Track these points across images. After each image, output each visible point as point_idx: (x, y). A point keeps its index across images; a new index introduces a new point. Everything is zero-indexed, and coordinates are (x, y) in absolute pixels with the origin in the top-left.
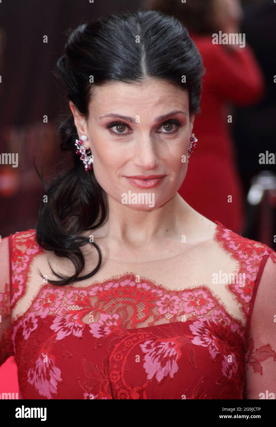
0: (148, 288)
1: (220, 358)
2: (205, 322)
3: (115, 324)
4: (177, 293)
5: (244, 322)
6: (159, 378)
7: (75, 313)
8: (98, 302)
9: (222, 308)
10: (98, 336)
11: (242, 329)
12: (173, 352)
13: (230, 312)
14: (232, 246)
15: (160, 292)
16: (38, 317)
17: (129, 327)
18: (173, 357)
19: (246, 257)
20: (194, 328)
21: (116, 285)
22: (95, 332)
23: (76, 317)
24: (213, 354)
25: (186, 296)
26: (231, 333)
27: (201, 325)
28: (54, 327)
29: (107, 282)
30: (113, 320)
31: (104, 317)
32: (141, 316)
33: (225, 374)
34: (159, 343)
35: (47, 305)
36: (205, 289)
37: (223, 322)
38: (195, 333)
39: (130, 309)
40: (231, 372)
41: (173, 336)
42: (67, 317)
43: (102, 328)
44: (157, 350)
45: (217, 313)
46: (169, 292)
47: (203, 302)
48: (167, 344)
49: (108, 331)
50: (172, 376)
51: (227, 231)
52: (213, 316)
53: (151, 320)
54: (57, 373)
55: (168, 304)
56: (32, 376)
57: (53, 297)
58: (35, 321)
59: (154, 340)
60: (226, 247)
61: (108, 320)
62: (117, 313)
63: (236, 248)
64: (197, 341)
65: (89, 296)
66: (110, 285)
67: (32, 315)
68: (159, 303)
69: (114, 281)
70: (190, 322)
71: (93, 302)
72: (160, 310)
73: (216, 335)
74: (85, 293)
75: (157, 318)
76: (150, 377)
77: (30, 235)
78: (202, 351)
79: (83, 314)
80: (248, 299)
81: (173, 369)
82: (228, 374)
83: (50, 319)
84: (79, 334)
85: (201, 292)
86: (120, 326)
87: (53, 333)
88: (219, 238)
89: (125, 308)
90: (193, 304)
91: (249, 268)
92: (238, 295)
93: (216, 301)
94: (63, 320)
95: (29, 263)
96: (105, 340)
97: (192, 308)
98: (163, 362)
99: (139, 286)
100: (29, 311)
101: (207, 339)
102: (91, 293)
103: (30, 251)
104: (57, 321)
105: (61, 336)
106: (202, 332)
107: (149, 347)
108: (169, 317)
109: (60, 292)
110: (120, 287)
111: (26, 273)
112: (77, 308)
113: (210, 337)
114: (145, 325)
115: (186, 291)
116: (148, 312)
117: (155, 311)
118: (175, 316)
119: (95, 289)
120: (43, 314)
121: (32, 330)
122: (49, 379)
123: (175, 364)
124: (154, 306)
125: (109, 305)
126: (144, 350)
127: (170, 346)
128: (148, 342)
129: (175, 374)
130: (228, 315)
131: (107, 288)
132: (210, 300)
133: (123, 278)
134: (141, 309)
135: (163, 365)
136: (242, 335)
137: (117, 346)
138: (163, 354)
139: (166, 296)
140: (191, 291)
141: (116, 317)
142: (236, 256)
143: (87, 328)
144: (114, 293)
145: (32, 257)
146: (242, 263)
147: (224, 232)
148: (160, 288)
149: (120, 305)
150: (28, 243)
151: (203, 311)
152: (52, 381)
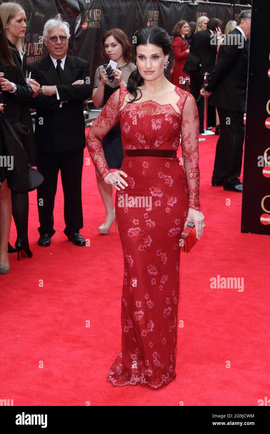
0: (155, 104)
1: (173, 124)
2: (169, 114)
3: (145, 114)
4: (163, 106)
5: (180, 114)
6: (156, 129)
7: (135, 110)
8: (142, 108)
9: (174, 110)
10: (141, 117)
11: (180, 116)
12: (160, 122)
13: (176, 111)
14: (179, 92)
16: (126, 111)
17: (149, 115)
19: (182, 95)
20: (166, 116)
21: (147, 103)
23: (135, 112)
24: (171, 123)
25: (165, 106)
26: (177, 117)
27: (168, 115)
28: (130, 114)
29: (144, 102)
30: (145, 113)
31: (143, 112)
32: (152, 112)
33: (174, 128)
35: (128, 108)
37: (174, 114)
39: (150, 110)
40: (176, 128)
41: (160, 118)
42: (133, 112)
44: (156, 122)
45: (173, 111)
46: (160, 105)
47: (169, 108)
48: (158, 120)
49: (143, 116)
50: (159, 129)
51: (178, 88)
52: (171, 112)
53: (155, 113)
54: (129, 127)
55: (160, 109)
56: (123, 127)
57: (130, 106)
59: (155, 119)
60: (177, 93)
61: (144, 113)
62: (146, 111)
64: (166, 119)
67: (124, 110)
68: (157, 108)
69: (146, 102)
70: (165, 114)
71: (140, 107)
72: (158, 110)
73: (172, 117)
74: (138, 105)
75: (156, 113)
76: (153, 129)
78: (168, 122)
79: (137, 111)
80: (182, 107)
82: (175, 128)
83: (129, 112)
84: (136, 116)
85: (169, 106)
86: (146, 115)
87: (129, 116)
88: (175, 90)
89: (148, 110)
90: (167, 109)
91: (183, 99)
92: (179, 106)
93: (173, 108)
94: (132, 112)
95: (124, 96)
96: (142, 118)
98: (157, 125)
99: (153, 104)
101: (169, 119)
102: (140, 105)
103: (125, 93)
105: (131, 117)
106: (168, 117)
107: (154, 121)
108: (160, 112)
109: (132, 104)
110: (148, 104)
111: (124, 99)
112: (136, 109)
114: (153, 115)
115: (165, 105)
116: (154, 111)
117: (156, 111)
118: (161, 112)
121: (124, 114)
122: (127, 128)
123: (160, 125)
124: (156, 109)
125: (144, 109)
126: (152, 121)
128: (153, 119)
129: (160, 128)
130: (176, 112)
131: (144, 104)
132: (171, 108)
133: (149, 101)
134: (153, 110)
136: (180, 117)
137: (145, 120)
139: (160, 106)
140: (166, 105)
141: (146, 112)
142: (179, 95)
143: (138, 115)
144: (146, 105)
146: (181, 97)
148: (158, 104)
151: (169, 111)
152: (128, 129)
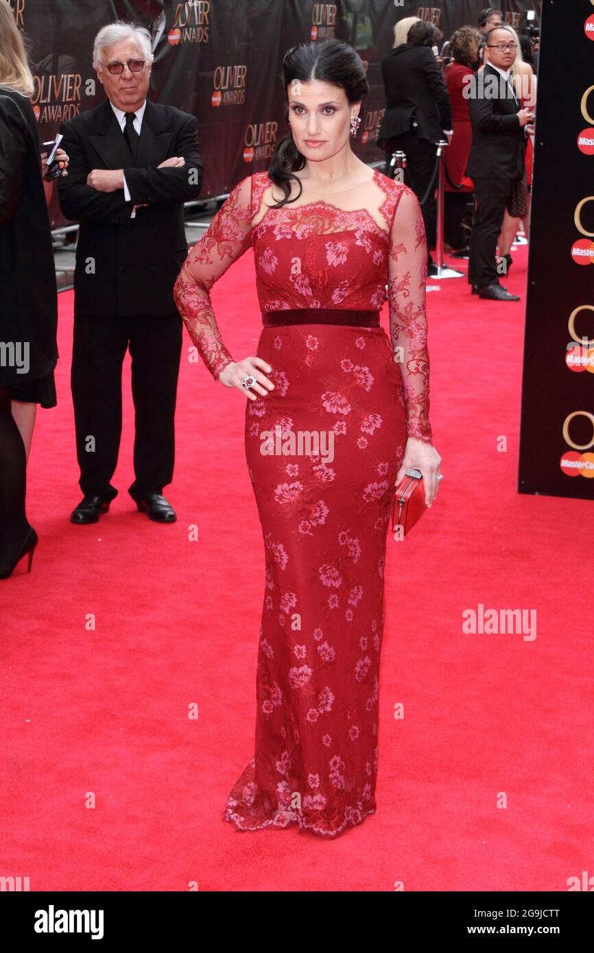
0: (331, 209)
1: (372, 253)
2: (364, 231)
3: (311, 231)
4: (348, 213)
5: (388, 230)
6: (335, 265)
7: (288, 224)
8: (302, 217)
9: (375, 223)
10: (300, 238)
11: (386, 235)
12: (344, 249)
13: (379, 226)
14: (383, 184)
15: (338, 212)
16: (266, 226)
17: (319, 233)
18: (344, 252)
19: (390, 191)
20: (357, 235)
21: (313, 208)
22: (299, 236)
23: (288, 227)
24: (368, 251)
25: (354, 214)
26: (380, 237)
27: (362, 233)
28: (275, 232)
29: (308, 206)
30: (310, 229)
31: (305, 227)
32: (326, 226)
33: (375, 262)
34: (336, 244)
35: (271, 219)
36: (365, 210)
38: (357, 238)
39: (320, 223)
40: (378, 261)
41: (344, 239)
42: (283, 227)
43: (303, 233)
44: (335, 248)
45: (371, 225)
46: (344, 212)
47: (364, 219)
48: (341, 244)
49: (306, 235)
50: (343, 263)
51: (380, 175)
52: (369, 227)
53: (332, 229)
54: (275, 260)
55: (343, 220)
56: (261, 261)
57: (275, 214)
58: (264, 228)
59: (333, 241)
60: (379, 185)
61: (307, 228)
62: (313, 224)
64: (359, 243)
65: (297, 214)
66: (310, 207)
67: (263, 224)
68: (337, 219)
69: (312, 205)
70: (356, 231)
71: (299, 217)
72: (338, 223)
73: (371, 239)
74: (294, 212)
75: (336, 228)
76: (330, 264)
77: (264, 175)
78: (362, 249)
79: (292, 224)
80: (390, 216)
81: (344, 259)
82: (377, 262)
83: (273, 227)
84: (289, 237)
85: (363, 213)
86: (313, 232)
87: (274, 236)
88: (375, 179)
89: (317, 221)
90: (358, 220)
91: (392, 198)
92: (385, 214)
93: (371, 218)
94: (281, 228)
95: (262, 193)
96: (305, 241)
97: (357, 222)
98: (338, 255)
99: (326, 208)
100: (261, 222)
101: (365, 242)
102: (298, 212)
103: (263, 185)
104: (277, 229)
105: (279, 237)
106: (362, 237)
107: (330, 246)
108: (343, 227)
109: (280, 211)
110: (315, 209)
111: (261, 198)
112: (289, 221)
113: (367, 240)
114: (328, 232)
115: (354, 212)
116: (330, 225)
117: (335, 224)
118: (346, 228)
119: (301, 209)
120: (270, 224)
121: (263, 233)
122: (271, 263)
123: (345, 256)
124: (334, 220)
125: (308, 219)
126: (327, 248)
127: (343, 245)
128: (330, 243)
129: (345, 263)
130: (378, 227)
131: (308, 209)
132: (368, 218)
133: (317, 203)
134: (327, 222)
135: (338, 257)
136: (386, 238)
137: (311, 244)
138: (338, 250)
139: (342, 214)
140: (357, 211)
141: (312, 227)
142: (384, 190)
143: (294, 234)
144: (312, 212)
145: (264, 189)
146: (388, 194)
147: (378, 176)
148: (338, 210)
149: (315, 220)
150: (263, 180)
151: (363, 224)
152: (273, 265)
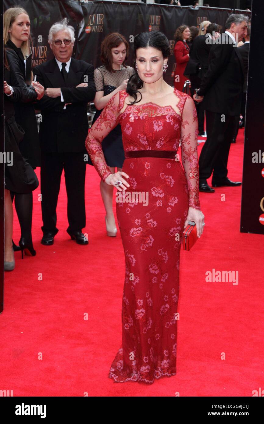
0: (155, 106)
1: (174, 125)
3: (147, 116)
4: (163, 107)
5: (180, 115)
6: (157, 131)
8: (142, 110)
10: (142, 119)
11: (180, 117)
12: (161, 123)
13: (177, 113)
14: (178, 94)
15: (158, 107)
17: (150, 117)
18: (161, 125)
19: (181, 97)
20: (167, 117)
21: (147, 105)
23: (136, 114)
24: (172, 124)
26: (177, 118)
27: (169, 116)
28: (131, 116)
31: (144, 114)
32: (153, 114)
33: (175, 129)
34: (158, 121)
35: (129, 110)
36: (170, 106)
37: (175, 115)
39: (150, 112)
40: (177, 129)
41: (161, 119)
42: (134, 114)
43: (143, 117)
44: (157, 123)
45: (173, 113)
46: (161, 107)
47: (170, 110)
48: (160, 121)
49: (145, 118)
50: (161, 130)
51: (177, 90)
52: (172, 114)
53: (156, 115)
54: (131, 129)
55: (161, 110)
56: (125, 129)
57: (130, 108)
58: (126, 114)
59: (156, 120)
60: (176, 95)
61: (145, 115)
62: (147, 113)
63: (179, 95)
64: (168, 121)
65: (140, 108)
66: (146, 105)
68: (158, 110)
70: (166, 115)
71: (141, 110)
72: (158, 112)
73: (173, 119)
74: (139, 107)
75: (157, 114)
78: (169, 123)
79: (138, 113)
80: (182, 109)
81: (161, 128)
83: (130, 114)
84: (137, 118)
85: (169, 107)
88: (174, 92)
90: (167, 110)
91: (182, 100)
92: (179, 108)
93: (173, 109)
95: (124, 99)
96: (144, 120)
97: (167, 112)
98: (159, 126)
99: (153, 105)
100: (124, 112)
101: (171, 120)
102: (141, 107)
103: (125, 96)
106: (169, 118)
107: (155, 122)
108: (161, 114)
109: (132, 106)
110: (148, 106)
111: (124, 101)
112: (137, 111)
113: (171, 119)
114: (154, 116)
115: (165, 107)
116: (155, 113)
117: (157, 112)
119: (142, 106)
120: (128, 113)
121: (125, 117)
122: (129, 130)
123: (162, 127)
124: (157, 111)
125: (145, 111)
127: (161, 122)
128: (155, 121)
129: (162, 130)
131: (145, 106)
133: (149, 103)
134: (153, 111)
135: (159, 127)
136: (180, 118)
137: (147, 122)
138: (159, 124)
140: (167, 107)
142: (179, 97)
143: (139, 117)
144: (147, 107)
146: (180, 99)
148: (159, 106)
149: (148, 111)
150: (125, 93)
151: (170, 112)
152: (130, 131)
